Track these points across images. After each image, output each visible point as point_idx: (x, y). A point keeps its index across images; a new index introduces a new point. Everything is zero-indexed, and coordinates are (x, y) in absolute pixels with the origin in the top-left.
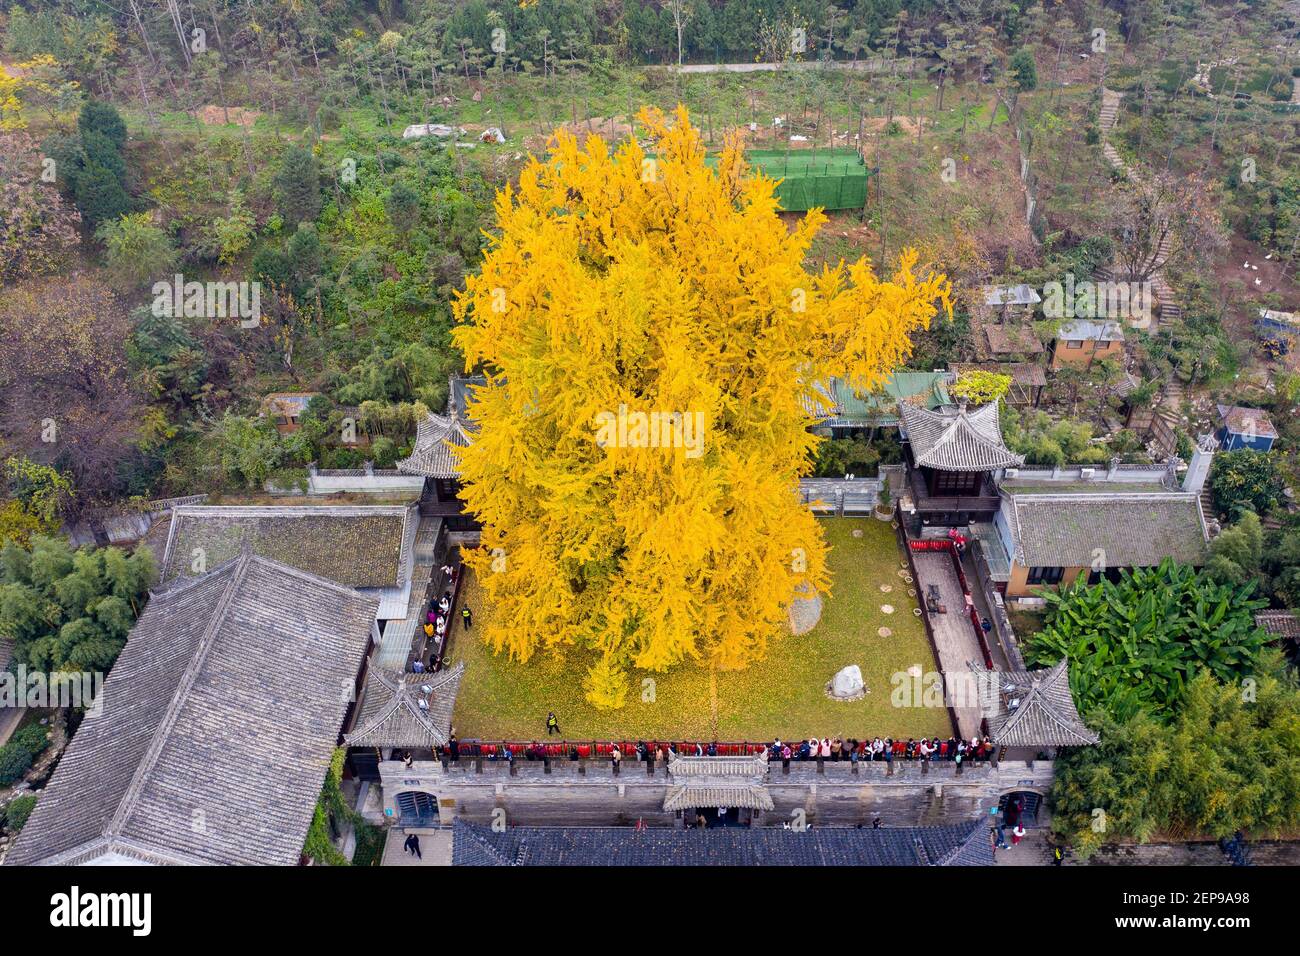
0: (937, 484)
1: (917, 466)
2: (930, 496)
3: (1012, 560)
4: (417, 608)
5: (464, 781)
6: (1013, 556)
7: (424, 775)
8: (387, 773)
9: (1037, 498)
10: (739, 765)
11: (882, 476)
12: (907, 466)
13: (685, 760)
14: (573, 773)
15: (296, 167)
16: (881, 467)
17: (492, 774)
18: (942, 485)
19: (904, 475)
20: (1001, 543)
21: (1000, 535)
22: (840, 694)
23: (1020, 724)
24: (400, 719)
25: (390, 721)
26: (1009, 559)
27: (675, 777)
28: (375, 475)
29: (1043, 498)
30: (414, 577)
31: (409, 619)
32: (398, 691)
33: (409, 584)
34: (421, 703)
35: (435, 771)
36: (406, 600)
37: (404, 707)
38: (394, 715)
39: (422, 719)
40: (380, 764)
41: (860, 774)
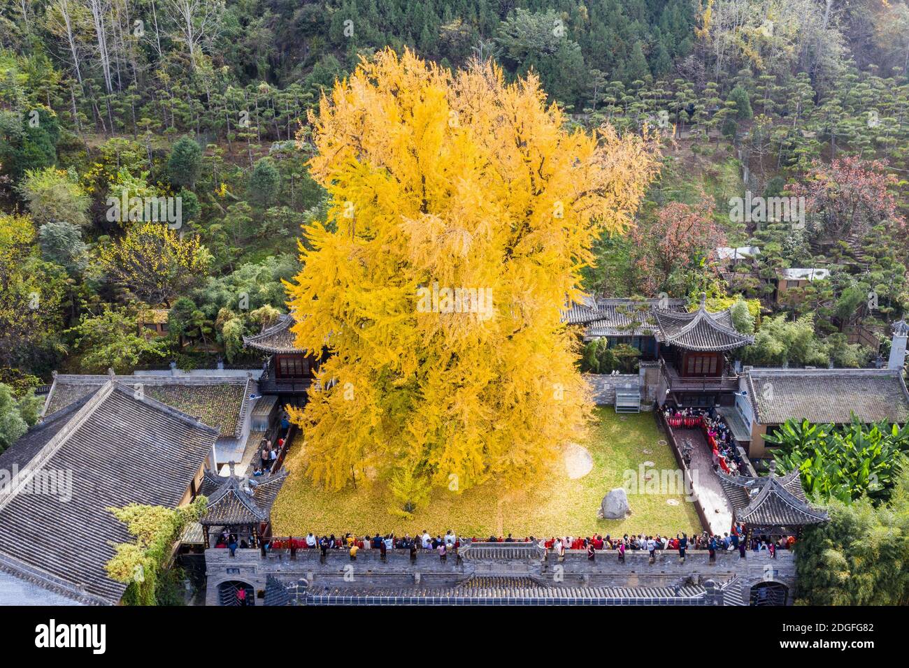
0: (686, 370)
1: (667, 345)
2: (681, 379)
3: (751, 424)
4: (250, 457)
5: (280, 569)
6: (751, 419)
7: (244, 562)
8: (212, 560)
9: (768, 372)
10: (520, 551)
11: (642, 371)
12: (662, 362)
13: (473, 545)
14: (375, 560)
15: (183, 152)
16: (641, 364)
17: (304, 560)
18: (690, 371)
19: (660, 371)
20: (742, 416)
21: (741, 411)
22: (610, 515)
23: (761, 507)
24: (227, 504)
25: (218, 505)
26: (749, 424)
27: (464, 564)
28: (225, 368)
29: (773, 372)
30: (250, 438)
31: (243, 463)
32: (228, 480)
33: (245, 440)
34: (247, 490)
35: (254, 558)
36: (242, 450)
37: (232, 494)
38: (222, 500)
39: (247, 502)
40: (206, 551)
41: (626, 561)
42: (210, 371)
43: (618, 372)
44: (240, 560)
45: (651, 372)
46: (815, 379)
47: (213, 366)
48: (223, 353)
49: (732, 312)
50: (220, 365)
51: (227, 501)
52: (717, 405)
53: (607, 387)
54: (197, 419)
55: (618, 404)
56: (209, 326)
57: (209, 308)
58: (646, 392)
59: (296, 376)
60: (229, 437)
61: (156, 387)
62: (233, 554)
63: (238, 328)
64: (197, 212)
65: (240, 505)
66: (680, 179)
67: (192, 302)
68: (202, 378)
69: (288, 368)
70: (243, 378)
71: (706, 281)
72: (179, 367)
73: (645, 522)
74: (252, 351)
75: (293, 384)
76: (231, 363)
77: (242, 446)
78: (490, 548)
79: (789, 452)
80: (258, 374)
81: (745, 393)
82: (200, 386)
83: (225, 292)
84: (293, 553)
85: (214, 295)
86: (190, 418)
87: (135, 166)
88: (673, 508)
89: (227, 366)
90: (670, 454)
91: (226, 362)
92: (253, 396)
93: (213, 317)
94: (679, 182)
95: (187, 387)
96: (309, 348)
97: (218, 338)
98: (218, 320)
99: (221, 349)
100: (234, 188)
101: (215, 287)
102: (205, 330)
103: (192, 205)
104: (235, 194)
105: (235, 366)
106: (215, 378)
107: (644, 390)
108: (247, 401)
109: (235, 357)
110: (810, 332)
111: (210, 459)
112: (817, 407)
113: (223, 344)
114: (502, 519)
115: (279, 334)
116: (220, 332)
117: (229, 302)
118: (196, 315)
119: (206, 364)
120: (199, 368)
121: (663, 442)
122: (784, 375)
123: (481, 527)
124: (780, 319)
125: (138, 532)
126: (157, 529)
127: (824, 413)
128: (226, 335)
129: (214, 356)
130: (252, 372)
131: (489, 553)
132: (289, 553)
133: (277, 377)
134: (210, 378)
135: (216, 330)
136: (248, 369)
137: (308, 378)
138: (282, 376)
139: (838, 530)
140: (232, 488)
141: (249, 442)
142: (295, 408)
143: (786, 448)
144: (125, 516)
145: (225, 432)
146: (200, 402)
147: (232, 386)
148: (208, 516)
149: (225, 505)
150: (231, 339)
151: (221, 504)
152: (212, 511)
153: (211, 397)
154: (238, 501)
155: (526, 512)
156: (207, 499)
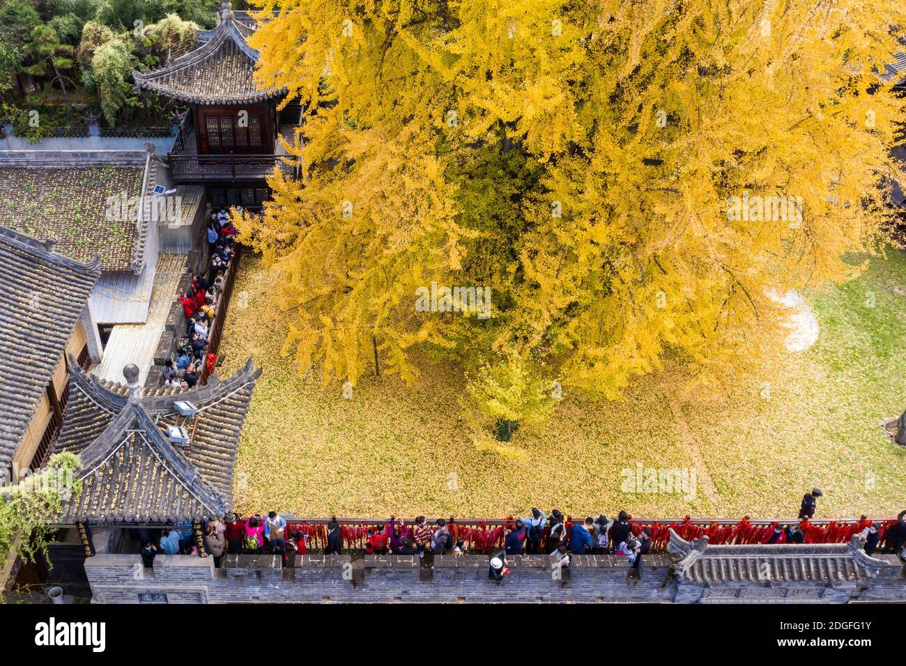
5: (258, 594)
7: (177, 583)
8: (102, 579)
10: (816, 561)
17: (313, 579)
24: (128, 467)
25: (105, 470)
27: (681, 587)
28: (103, 135)
30: (159, 268)
31: (151, 324)
32: (126, 409)
33: (151, 273)
34: (175, 432)
35: (198, 575)
36: (147, 294)
37: (138, 442)
38: (115, 458)
39: (176, 465)
40: (88, 562)
42: (75, 141)
44: (167, 579)
47: (81, 132)
48: (96, 108)
50: (94, 129)
51: (127, 459)
56: (66, 55)
57: (65, 22)
59: (237, 150)
60: (120, 272)
63: (122, 59)
65: (160, 469)
67: (32, 10)
68: (57, 155)
69: (220, 134)
70: (137, 154)
72: (19, 133)
74: (149, 103)
75: (233, 164)
76: (113, 125)
77: (144, 290)
78: (748, 557)
80: (164, 146)
82: (56, 170)
84: (288, 564)
86: (36, 242)
89: (107, 131)
91: (103, 123)
92: (158, 190)
93: (74, 38)
96: (292, 86)
97: (86, 77)
98: (83, 45)
99: (92, 99)
102: (59, 62)
105: (119, 130)
106: (84, 155)
109: (118, 114)
111: (84, 324)
113: (94, 90)
115: (201, 65)
116: (88, 67)
117: (100, 11)
118: (40, 34)
119: (68, 127)
120: (57, 134)
128: (100, 71)
129: (82, 112)
130: (153, 141)
131: (745, 568)
132: (280, 567)
133: (200, 152)
134: (75, 155)
135: (81, 63)
136: (145, 135)
137: (264, 151)
138: (211, 150)
140: (136, 425)
141: (160, 279)
142: (247, 214)
145: (113, 261)
146: (57, 201)
147: (118, 170)
148: (82, 499)
149: (122, 469)
150: (110, 80)
151: (113, 466)
152: (93, 487)
153: (78, 192)
154: (154, 459)
155: (738, 431)
156: (77, 459)
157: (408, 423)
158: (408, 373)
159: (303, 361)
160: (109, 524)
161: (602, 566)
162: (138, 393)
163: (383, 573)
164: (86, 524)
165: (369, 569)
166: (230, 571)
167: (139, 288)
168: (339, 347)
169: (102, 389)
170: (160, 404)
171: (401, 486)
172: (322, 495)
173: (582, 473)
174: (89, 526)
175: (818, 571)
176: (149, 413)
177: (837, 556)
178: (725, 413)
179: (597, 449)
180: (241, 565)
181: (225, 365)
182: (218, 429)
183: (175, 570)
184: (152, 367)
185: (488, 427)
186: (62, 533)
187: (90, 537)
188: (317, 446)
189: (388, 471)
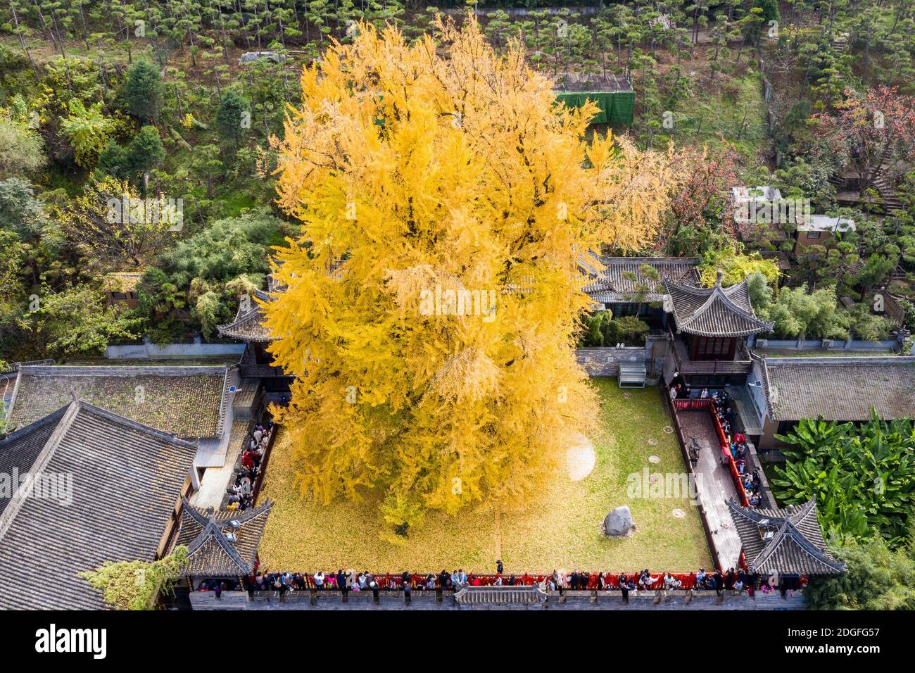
0: (697, 351)
1: (679, 332)
2: (691, 359)
3: (764, 417)
4: (234, 458)
6: (765, 412)
8: (197, 603)
9: (785, 360)
10: (519, 594)
11: (649, 345)
12: (670, 336)
13: (470, 589)
14: (368, 602)
15: (140, 80)
16: (647, 337)
17: (294, 602)
18: (701, 351)
19: (668, 345)
20: (753, 402)
21: (753, 396)
22: (612, 532)
23: (774, 554)
24: (209, 552)
25: (199, 553)
26: (761, 415)
28: (201, 343)
29: (790, 360)
31: (226, 467)
32: (209, 525)
33: (227, 437)
34: (230, 536)
35: (241, 600)
36: (225, 450)
37: (214, 540)
38: (203, 547)
39: (230, 551)
40: (191, 594)
41: (630, 602)
42: (186, 346)
43: (623, 345)
44: (227, 602)
45: (659, 346)
46: (834, 367)
47: (190, 341)
48: (198, 329)
49: (749, 285)
50: (197, 340)
51: (209, 548)
52: (727, 385)
53: (611, 360)
54: (173, 435)
55: (623, 379)
56: (181, 298)
57: (181, 277)
58: (652, 365)
60: (210, 438)
61: (128, 378)
62: (218, 595)
63: (214, 305)
64: (161, 155)
65: (223, 552)
66: (696, 99)
67: (161, 272)
68: (176, 369)
70: (220, 369)
71: (721, 242)
72: (153, 342)
73: (649, 541)
77: (223, 447)
78: (488, 591)
79: (804, 457)
81: (758, 384)
82: (175, 377)
83: (196, 259)
84: (282, 595)
85: (184, 262)
86: (165, 434)
87: (88, 94)
88: (678, 522)
90: (676, 446)
91: (202, 337)
92: (233, 389)
93: (186, 287)
94: (694, 103)
95: (162, 378)
97: (193, 313)
98: (191, 292)
100: (201, 113)
101: (186, 251)
102: (178, 304)
103: (155, 148)
104: (202, 122)
106: (191, 369)
107: (649, 362)
108: (227, 395)
109: (212, 336)
110: (832, 308)
111: (191, 468)
112: (835, 402)
113: (198, 321)
114: (499, 537)
116: (194, 305)
117: (201, 271)
118: (166, 289)
119: (182, 338)
120: (176, 342)
121: (667, 429)
122: (802, 362)
123: (479, 549)
124: (800, 291)
125: (114, 600)
126: (135, 593)
127: (842, 408)
128: (201, 312)
131: (487, 597)
132: (278, 596)
133: (258, 362)
134: (186, 369)
135: (189, 305)
138: (264, 361)
139: (855, 581)
140: (212, 532)
142: (279, 407)
143: (800, 453)
144: (99, 582)
145: (206, 431)
146: (176, 395)
147: (210, 377)
148: (188, 566)
149: (206, 552)
150: (207, 317)
151: (202, 551)
152: (193, 560)
153: (188, 390)
154: (220, 548)
155: (525, 528)
156: (186, 548)
157: (357, 524)
158: (356, 497)
159: (304, 490)
160: (199, 577)
161: (423, 596)
162: (213, 519)
163: (325, 599)
164: (190, 577)
165: (318, 597)
166: (256, 598)
167: (220, 446)
168: (320, 484)
169: (198, 514)
170: (224, 522)
171: (346, 557)
172: (306, 562)
173: (437, 550)
174: (192, 578)
175: (519, 598)
176: (218, 526)
177: (529, 591)
178: (522, 518)
179: (450, 536)
180: (260, 596)
181: (265, 490)
182: (251, 533)
183: (231, 598)
184: (225, 495)
185: (392, 528)
186: (179, 581)
187: (192, 583)
188: (308, 536)
189: (341, 550)
